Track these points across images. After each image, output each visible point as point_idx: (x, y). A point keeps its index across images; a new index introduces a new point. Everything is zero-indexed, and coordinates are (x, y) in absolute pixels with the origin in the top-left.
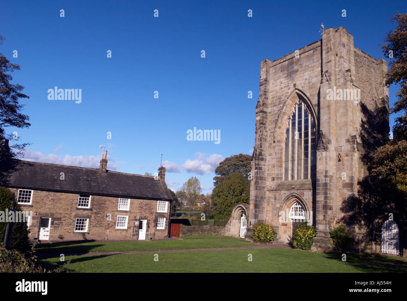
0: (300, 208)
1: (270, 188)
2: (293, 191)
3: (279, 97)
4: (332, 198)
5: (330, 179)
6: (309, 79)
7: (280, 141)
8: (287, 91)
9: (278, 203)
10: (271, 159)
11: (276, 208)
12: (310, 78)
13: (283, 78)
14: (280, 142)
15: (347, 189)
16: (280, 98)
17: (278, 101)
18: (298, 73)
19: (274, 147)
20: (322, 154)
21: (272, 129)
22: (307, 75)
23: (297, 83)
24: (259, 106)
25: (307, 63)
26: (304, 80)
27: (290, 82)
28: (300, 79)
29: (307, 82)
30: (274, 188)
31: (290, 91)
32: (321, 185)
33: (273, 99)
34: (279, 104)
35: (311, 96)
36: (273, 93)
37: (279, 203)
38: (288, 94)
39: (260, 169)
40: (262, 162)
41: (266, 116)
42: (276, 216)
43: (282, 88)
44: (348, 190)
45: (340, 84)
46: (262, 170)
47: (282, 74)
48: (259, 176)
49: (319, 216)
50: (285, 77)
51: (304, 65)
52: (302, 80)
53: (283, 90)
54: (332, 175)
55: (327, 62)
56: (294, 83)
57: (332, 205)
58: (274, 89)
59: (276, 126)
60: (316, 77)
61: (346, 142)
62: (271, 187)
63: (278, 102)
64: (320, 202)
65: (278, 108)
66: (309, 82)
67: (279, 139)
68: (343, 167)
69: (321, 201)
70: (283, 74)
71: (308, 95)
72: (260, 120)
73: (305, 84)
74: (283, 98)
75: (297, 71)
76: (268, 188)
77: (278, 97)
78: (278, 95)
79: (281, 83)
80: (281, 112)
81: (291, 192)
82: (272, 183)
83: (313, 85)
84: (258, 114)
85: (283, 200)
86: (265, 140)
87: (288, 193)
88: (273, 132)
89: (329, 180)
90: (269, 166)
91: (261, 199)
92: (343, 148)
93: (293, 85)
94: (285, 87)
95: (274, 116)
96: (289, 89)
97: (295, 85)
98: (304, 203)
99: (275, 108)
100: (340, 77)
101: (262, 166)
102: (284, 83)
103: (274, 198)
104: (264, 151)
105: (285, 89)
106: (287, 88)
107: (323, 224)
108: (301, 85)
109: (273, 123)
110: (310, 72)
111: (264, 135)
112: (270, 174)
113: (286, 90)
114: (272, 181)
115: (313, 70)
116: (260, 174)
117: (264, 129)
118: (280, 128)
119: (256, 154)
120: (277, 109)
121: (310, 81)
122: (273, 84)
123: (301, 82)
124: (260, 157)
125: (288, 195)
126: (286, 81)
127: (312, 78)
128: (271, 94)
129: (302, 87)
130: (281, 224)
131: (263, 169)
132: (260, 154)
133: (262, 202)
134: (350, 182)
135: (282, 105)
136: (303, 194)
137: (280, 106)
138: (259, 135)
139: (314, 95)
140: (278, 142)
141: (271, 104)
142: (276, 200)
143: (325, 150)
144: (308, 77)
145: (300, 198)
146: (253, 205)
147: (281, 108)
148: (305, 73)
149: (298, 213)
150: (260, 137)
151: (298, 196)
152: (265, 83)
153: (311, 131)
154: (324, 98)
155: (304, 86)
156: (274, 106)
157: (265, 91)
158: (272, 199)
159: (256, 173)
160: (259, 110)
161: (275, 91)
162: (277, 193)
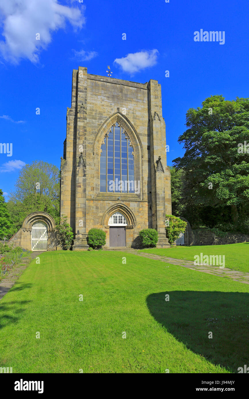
0: (119, 217)
1: (89, 197)
2: (118, 202)
3: (99, 112)
6: (133, 111)
7: (98, 154)
8: (110, 111)
9: (100, 212)
10: (90, 169)
11: (99, 216)
13: (105, 96)
16: (102, 114)
19: (94, 158)
20: (161, 175)
21: (91, 140)
22: (131, 105)
23: (121, 108)
24: (82, 112)
25: (132, 96)
26: (128, 109)
27: (113, 104)
28: (124, 106)
29: (131, 112)
30: (94, 197)
31: (113, 112)
32: (161, 198)
33: (92, 112)
34: (100, 119)
36: (91, 106)
37: (102, 212)
38: (111, 114)
42: (99, 224)
43: (103, 105)
49: (160, 222)
50: (108, 97)
51: (128, 96)
53: (105, 107)
55: (155, 105)
56: (118, 107)
58: (93, 102)
59: (95, 138)
60: (140, 111)
62: (91, 196)
63: (98, 117)
64: (160, 211)
65: (98, 122)
67: (97, 152)
69: (162, 210)
70: (104, 93)
71: (132, 123)
72: (84, 127)
73: (129, 113)
74: (105, 115)
77: (98, 112)
78: (99, 110)
79: (103, 101)
80: (102, 127)
81: (116, 202)
82: (91, 193)
83: (137, 116)
84: (81, 120)
85: (106, 209)
88: (92, 143)
93: (116, 108)
94: (107, 106)
95: (93, 128)
96: (112, 109)
97: (118, 109)
98: (131, 212)
99: (94, 120)
102: (106, 102)
103: (95, 207)
105: (107, 108)
106: (110, 108)
109: (91, 135)
110: (134, 105)
113: (109, 109)
114: (92, 190)
115: (137, 105)
118: (98, 141)
121: (134, 113)
122: (91, 96)
126: (109, 101)
127: (136, 111)
135: (103, 121)
136: (129, 205)
137: (100, 121)
140: (96, 154)
141: (90, 115)
142: (98, 209)
143: (164, 173)
144: (132, 108)
145: (126, 208)
146: (82, 213)
147: (102, 123)
148: (129, 103)
149: (118, 221)
150: (84, 144)
151: (124, 206)
152: (86, 92)
153: (129, 153)
154: (157, 132)
155: (128, 115)
156: (93, 118)
157: (86, 100)
158: (93, 208)
159: (84, 181)
160: (82, 116)
161: (94, 104)
162: (99, 203)
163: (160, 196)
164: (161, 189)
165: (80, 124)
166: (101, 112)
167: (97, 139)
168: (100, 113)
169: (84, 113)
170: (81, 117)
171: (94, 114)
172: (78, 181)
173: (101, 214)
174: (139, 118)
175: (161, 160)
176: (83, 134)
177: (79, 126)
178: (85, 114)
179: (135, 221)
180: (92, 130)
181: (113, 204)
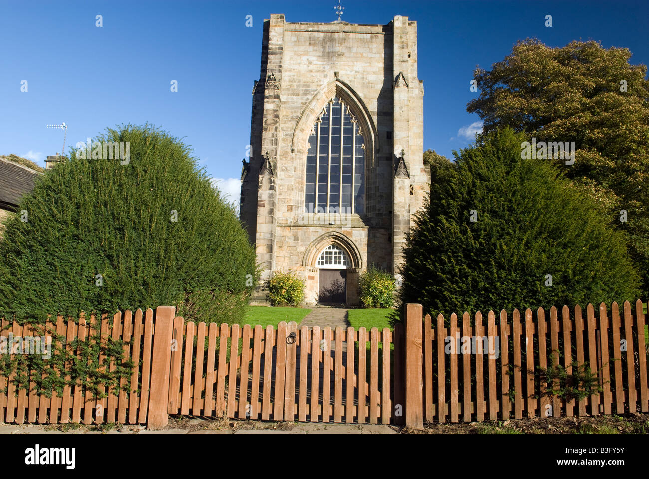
0: (336, 253)
1: (283, 222)
2: (331, 229)
3: (305, 82)
6: (363, 74)
7: (302, 151)
9: (301, 246)
10: (285, 176)
11: (298, 252)
12: (364, 72)
13: (314, 56)
14: (300, 153)
16: (308, 86)
17: (304, 89)
18: (344, 58)
19: (292, 159)
20: (404, 182)
21: (289, 129)
22: (359, 66)
23: (342, 72)
24: (272, 87)
25: (360, 50)
26: (354, 72)
27: (328, 67)
28: (347, 68)
29: (360, 76)
30: (291, 221)
31: (327, 80)
32: (402, 223)
33: (291, 83)
34: (305, 94)
35: (365, 98)
36: (292, 74)
37: (305, 246)
38: (324, 84)
39: (275, 189)
42: (298, 265)
43: (311, 71)
45: (414, 95)
47: (311, 50)
50: (319, 56)
51: (354, 50)
52: (351, 72)
53: (313, 74)
55: (402, 60)
56: (336, 71)
58: (294, 68)
59: (296, 126)
60: (376, 74)
61: (421, 171)
62: (287, 220)
63: (302, 90)
65: (302, 99)
66: (363, 78)
67: (301, 148)
68: (418, 202)
70: (314, 51)
71: (361, 95)
72: (275, 111)
73: (355, 78)
74: (313, 87)
75: (341, 55)
76: (280, 221)
77: (301, 83)
78: (303, 79)
79: (311, 63)
80: (308, 107)
81: (328, 230)
82: (288, 214)
83: (369, 83)
84: (270, 100)
85: (312, 240)
87: (321, 231)
88: (290, 135)
90: (281, 188)
91: (274, 238)
92: (417, 178)
93: (332, 72)
94: (318, 71)
95: (293, 111)
96: (326, 76)
97: (336, 74)
98: (353, 246)
99: (295, 97)
101: (275, 185)
102: (316, 65)
103: (293, 238)
104: (278, 162)
105: (318, 74)
106: (322, 75)
108: (349, 78)
109: (290, 121)
110: (365, 65)
111: (278, 137)
112: (283, 200)
114: (288, 210)
115: (370, 63)
117: (279, 127)
118: (302, 130)
120: (300, 101)
121: (365, 77)
122: (291, 59)
123: (349, 73)
125: (322, 233)
126: (321, 63)
127: (368, 74)
128: (287, 74)
129: (351, 81)
130: (307, 277)
132: (275, 166)
133: (274, 243)
135: (310, 97)
136: (351, 234)
137: (305, 97)
139: (372, 98)
140: (298, 151)
141: (288, 89)
142: (297, 240)
143: (409, 178)
144: (361, 70)
145: (346, 238)
146: (265, 248)
147: (309, 101)
148: (356, 63)
149: (333, 260)
150: (273, 139)
151: (342, 236)
152: (281, 53)
153: (356, 147)
154: (401, 108)
155: (354, 81)
156: (293, 94)
157: (280, 67)
158: (289, 238)
159: (271, 196)
160: (272, 94)
161: (296, 71)
162: (299, 231)
163: (401, 218)
164: (404, 207)
165: (268, 106)
166: (307, 82)
167: (299, 127)
168: (306, 85)
169: (275, 89)
170: (270, 96)
171: (295, 88)
172: (261, 197)
173: (302, 249)
174: (373, 85)
175: (405, 157)
176: (272, 121)
177: (267, 111)
178: (276, 91)
179: (360, 262)
180: (292, 113)
181: (323, 233)
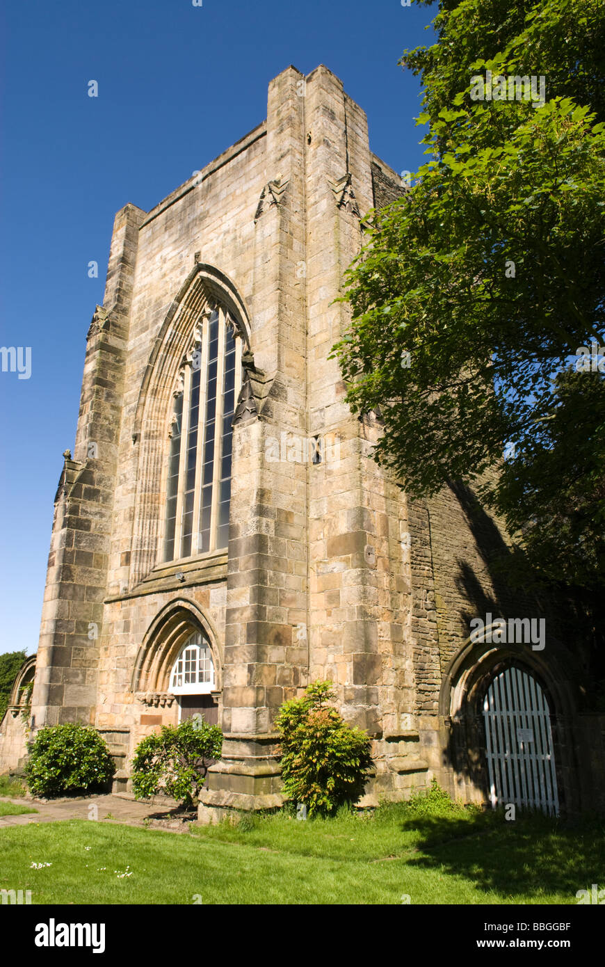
1: (115, 592)
2: (177, 594)
3: (157, 301)
4: (289, 595)
5: (278, 524)
6: (235, 230)
8: (178, 280)
9: (133, 641)
10: (125, 492)
12: (236, 225)
13: (169, 246)
14: (153, 437)
15: (343, 557)
18: (208, 221)
19: (137, 454)
20: (248, 432)
21: (133, 399)
22: (229, 220)
23: (204, 250)
24: (94, 333)
25: (232, 188)
26: (222, 235)
27: (185, 253)
28: (212, 235)
29: (230, 237)
30: (125, 589)
31: (186, 276)
32: (243, 547)
33: (141, 313)
34: (156, 322)
35: (238, 275)
36: (142, 295)
37: (138, 640)
38: (179, 288)
39: (83, 525)
40: (95, 503)
41: (118, 361)
42: (127, 689)
43: (165, 275)
44: (347, 561)
46: (88, 528)
47: (167, 236)
48: (74, 548)
49: (233, 674)
50: (176, 241)
51: (223, 194)
52: (218, 238)
53: (167, 278)
54: (289, 509)
55: (279, 157)
56: (196, 251)
57: (285, 622)
58: (146, 283)
59: (142, 387)
61: (337, 391)
62: (119, 587)
63: (153, 316)
64: (237, 615)
66: (235, 239)
67: (153, 427)
68: (330, 479)
69: (244, 609)
70: (170, 236)
72: (94, 372)
73: (223, 248)
75: (202, 218)
76: (111, 592)
77: (152, 304)
78: (155, 296)
79: (164, 262)
80: (159, 344)
81: (169, 597)
82: (121, 573)
85: (147, 628)
86: (106, 433)
88: (135, 409)
89: (272, 526)
91: (77, 632)
93: (192, 257)
94: (173, 269)
95: (139, 361)
97: (197, 256)
98: (209, 632)
99: (144, 334)
100: (317, 197)
101: (90, 517)
102: (171, 258)
103: (123, 625)
104: (102, 469)
105: (172, 275)
106: (178, 271)
107: (247, 706)
108: (214, 253)
109: (136, 382)
111: (106, 418)
112: (117, 543)
114: (121, 565)
116: (78, 542)
117: (107, 399)
118: (155, 392)
119: (70, 477)
122: (144, 269)
123: (215, 242)
124: (84, 486)
126: (177, 252)
127: (243, 224)
128: (137, 298)
129: (215, 258)
130: (138, 719)
131: (93, 525)
132: (86, 476)
133: (82, 641)
134: (351, 530)
135: (161, 323)
136: (208, 598)
138: (88, 416)
140: (148, 436)
141: (137, 325)
142: (128, 630)
144: (232, 225)
145: (196, 612)
148: (224, 217)
149: (197, 671)
151: (191, 607)
155: (221, 254)
156: (142, 331)
158: (118, 627)
160: (93, 344)
161: (147, 287)
162: (132, 606)
165: (88, 368)
166: (159, 298)
168: (158, 304)
171: (145, 317)
173: (134, 650)
179: (220, 672)
180: (138, 365)
